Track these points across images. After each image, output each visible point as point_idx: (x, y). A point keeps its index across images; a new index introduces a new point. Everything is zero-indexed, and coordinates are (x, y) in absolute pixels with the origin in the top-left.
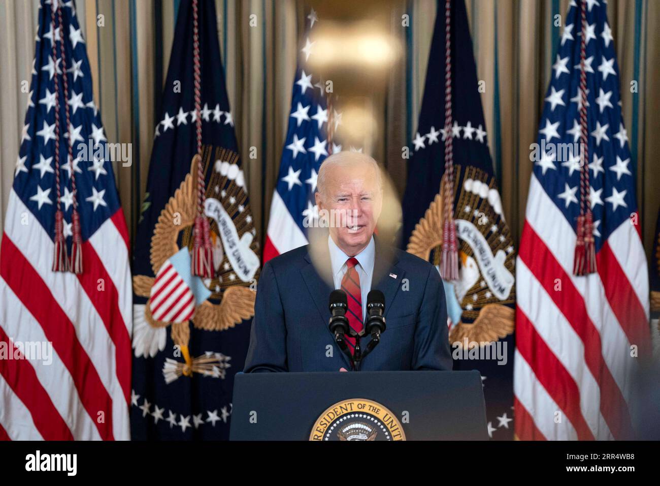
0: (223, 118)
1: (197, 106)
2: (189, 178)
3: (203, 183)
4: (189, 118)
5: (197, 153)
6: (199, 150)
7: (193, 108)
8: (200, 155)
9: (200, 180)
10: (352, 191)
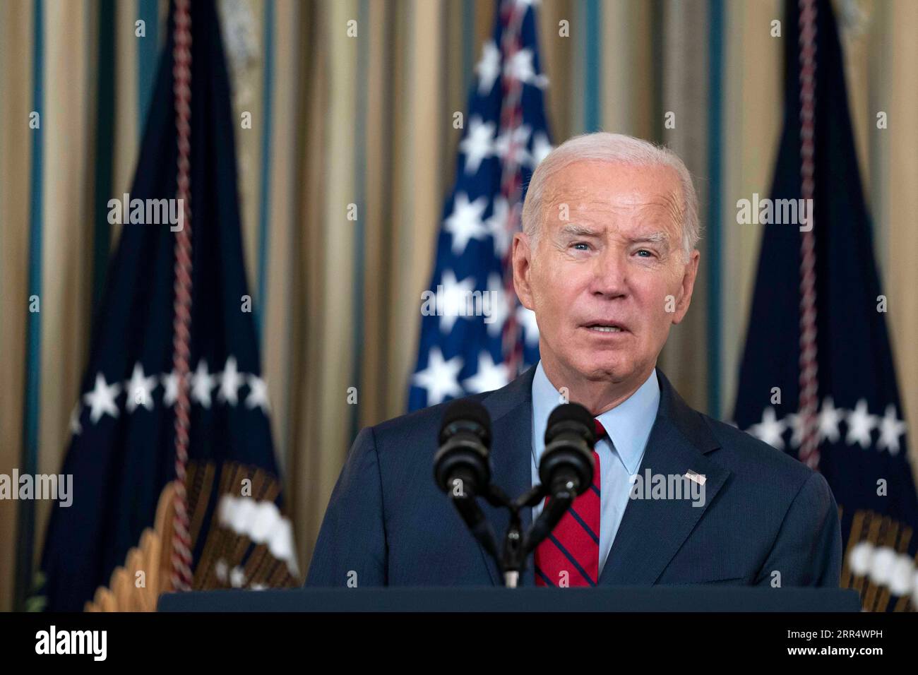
0: (244, 391)
1: (181, 363)
2: (152, 541)
3: (187, 554)
4: (158, 393)
5: (173, 477)
6: (180, 471)
7: (168, 367)
8: (183, 483)
9: (179, 546)
10: (607, 222)
